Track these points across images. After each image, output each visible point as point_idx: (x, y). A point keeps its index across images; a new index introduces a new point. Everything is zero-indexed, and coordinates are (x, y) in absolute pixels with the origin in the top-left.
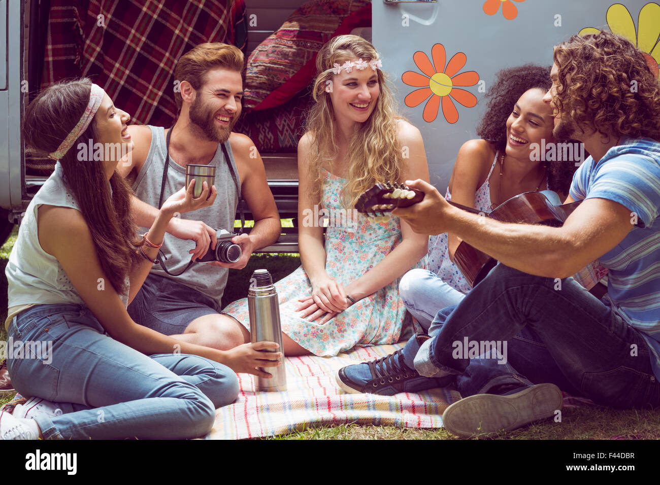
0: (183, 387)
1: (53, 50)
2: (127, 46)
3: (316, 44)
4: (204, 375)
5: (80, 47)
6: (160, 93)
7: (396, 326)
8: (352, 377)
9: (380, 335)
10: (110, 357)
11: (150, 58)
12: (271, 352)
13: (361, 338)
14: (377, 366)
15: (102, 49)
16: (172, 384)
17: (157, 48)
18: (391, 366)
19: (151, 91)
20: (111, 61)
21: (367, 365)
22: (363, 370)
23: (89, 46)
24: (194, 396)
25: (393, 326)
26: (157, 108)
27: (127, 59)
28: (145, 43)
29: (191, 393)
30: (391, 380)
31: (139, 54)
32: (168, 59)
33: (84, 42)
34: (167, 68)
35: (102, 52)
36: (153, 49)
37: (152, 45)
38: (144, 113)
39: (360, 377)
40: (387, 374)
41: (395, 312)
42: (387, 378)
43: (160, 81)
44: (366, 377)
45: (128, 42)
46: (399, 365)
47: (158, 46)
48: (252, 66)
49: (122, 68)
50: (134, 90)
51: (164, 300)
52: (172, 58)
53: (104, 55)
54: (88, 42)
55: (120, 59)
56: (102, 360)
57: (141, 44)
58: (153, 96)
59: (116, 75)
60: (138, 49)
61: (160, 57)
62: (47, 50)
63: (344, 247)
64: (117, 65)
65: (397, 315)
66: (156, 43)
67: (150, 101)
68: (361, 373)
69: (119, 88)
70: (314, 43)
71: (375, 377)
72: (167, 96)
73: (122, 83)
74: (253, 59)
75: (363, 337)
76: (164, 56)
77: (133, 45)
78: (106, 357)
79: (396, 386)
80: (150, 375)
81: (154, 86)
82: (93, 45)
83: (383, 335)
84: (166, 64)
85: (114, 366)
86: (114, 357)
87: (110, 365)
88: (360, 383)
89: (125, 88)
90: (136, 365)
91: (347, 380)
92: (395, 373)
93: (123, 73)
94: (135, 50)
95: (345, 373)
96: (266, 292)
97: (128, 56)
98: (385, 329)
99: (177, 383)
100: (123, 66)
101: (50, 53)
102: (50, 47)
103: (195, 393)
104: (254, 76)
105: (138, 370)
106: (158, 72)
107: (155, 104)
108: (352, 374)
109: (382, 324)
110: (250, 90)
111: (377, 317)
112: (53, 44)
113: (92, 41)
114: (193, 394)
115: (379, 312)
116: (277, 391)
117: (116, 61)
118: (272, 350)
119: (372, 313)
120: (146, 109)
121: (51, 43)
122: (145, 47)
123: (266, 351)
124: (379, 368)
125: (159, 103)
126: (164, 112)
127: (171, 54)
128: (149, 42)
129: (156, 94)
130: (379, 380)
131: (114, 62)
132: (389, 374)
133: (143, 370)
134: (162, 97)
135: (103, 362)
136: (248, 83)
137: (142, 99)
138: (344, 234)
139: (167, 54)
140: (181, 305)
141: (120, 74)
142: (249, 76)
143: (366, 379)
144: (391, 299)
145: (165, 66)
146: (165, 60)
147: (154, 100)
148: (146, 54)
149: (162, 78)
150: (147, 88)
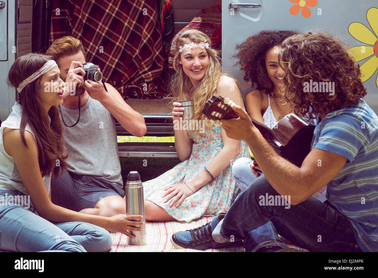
0: (70, 244)
1: (54, 35)
2: (97, 33)
3: (211, 31)
4: (89, 235)
5: (69, 33)
6: (117, 60)
7: (227, 203)
8: (180, 239)
9: (217, 208)
10: (30, 226)
11: (111, 39)
12: (137, 221)
13: (205, 211)
14: (195, 233)
15: (82, 34)
16: (64, 242)
17: (115, 34)
18: (204, 233)
19: (111, 59)
20: (88, 41)
21: (189, 232)
22: (187, 235)
23: (74, 33)
24: (76, 250)
25: (225, 204)
26: (115, 69)
27: (97, 40)
28: (107, 31)
29: (74, 248)
30: (204, 241)
31: (104, 37)
32: (121, 40)
33: (72, 31)
34: (121, 46)
35: (82, 36)
36: (112, 34)
37: (112, 32)
38: (107, 72)
39: (185, 239)
40: (201, 238)
41: (227, 195)
42: (201, 240)
43: (117, 53)
44: (189, 239)
45: (98, 30)
46: (208, 233)
47: (116, 32)
48: (174, 44)
49: (94, 46)
50: (101, 59)
51: (86, 187)
52: (123, 40)
53: (84, 38)
54: (74, 30)
55: (93, 40)
56: (24, 227)
57: (105, 31)
58: (112, 62)
59: (91, 49)
60: (104, 34)
61: (117, 39)
62: (50, 35)
63: (199, 155)
64: (91, 44)
65: (228, 196)
66: (114, 31)
67: (111, 65)
68: (185, 237)
69: (92, 57)
70: (209, 30)
71: (194, 240)
72: (121, 62)
73: (94, 54)
74: (175, 39)
75: (207, 210)
76: (119, 38)
77: (101, 32)
78: (27, 225)
79: (207, 244)
80: (52, 237)
81: (113, 56)
82: (77, 32)
83: (218, 208)
84: (120, 43)
85: (32, 231)
86: (32, 225)
87: (29, 230)
88: (185, 243)
89: (95, 57)
90: (44, 230)
91: (177, 241)
92: (206, 237)
93: (95, 48)
94: (101, 35)
95: (176, 237)
96: (135, 184)
97: (98, 38)
98: (220, 205)
99: (66, 242)
100: (95, 44)
101: (52, 37)
102: (52, 33)
103: (77, 248)
104: (175, 50)
105: (45, 233)
106: (115, 48)
107: (114, 66)
108: (180, 238)
109: (218, 201)
110: (172, 58)
111: (215, 197)
112: (54, 31)
113: (76, 30)
114: (76, 249)
115: (217, 194)
116: (139, 245)
117: (91, 41)
118: (138, 220)
119: (213, 195)
120: (108, 70)
121: (52, 31)
122: (108, 33)
123: (134, 221)
124: (197, 233)
125: (116, 66)
126: (119, 71)
127: (122, 37)
128: (110, 30)
129: (114, 61)
130: (197, 241)
131: (89, 42)
132: (203, 237)
133: (48, 234)
134: (117, 63)
135: (25, 228)
136: (171, 54)
137: (105, 63)
138: (199, 147)
139: (121, 37)
140: (94, 190)
141: (93, 49)
142: (172, 50)
143: (188, 240)
144: (225, 187)
145: (120, 44)
146: (119, 40)
147: (113, 64)
148: (108, 37)
149: (118, 51)
150: (109, 57)
